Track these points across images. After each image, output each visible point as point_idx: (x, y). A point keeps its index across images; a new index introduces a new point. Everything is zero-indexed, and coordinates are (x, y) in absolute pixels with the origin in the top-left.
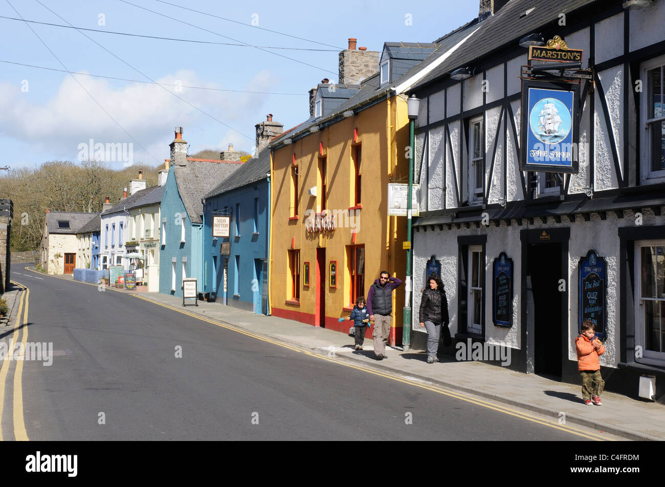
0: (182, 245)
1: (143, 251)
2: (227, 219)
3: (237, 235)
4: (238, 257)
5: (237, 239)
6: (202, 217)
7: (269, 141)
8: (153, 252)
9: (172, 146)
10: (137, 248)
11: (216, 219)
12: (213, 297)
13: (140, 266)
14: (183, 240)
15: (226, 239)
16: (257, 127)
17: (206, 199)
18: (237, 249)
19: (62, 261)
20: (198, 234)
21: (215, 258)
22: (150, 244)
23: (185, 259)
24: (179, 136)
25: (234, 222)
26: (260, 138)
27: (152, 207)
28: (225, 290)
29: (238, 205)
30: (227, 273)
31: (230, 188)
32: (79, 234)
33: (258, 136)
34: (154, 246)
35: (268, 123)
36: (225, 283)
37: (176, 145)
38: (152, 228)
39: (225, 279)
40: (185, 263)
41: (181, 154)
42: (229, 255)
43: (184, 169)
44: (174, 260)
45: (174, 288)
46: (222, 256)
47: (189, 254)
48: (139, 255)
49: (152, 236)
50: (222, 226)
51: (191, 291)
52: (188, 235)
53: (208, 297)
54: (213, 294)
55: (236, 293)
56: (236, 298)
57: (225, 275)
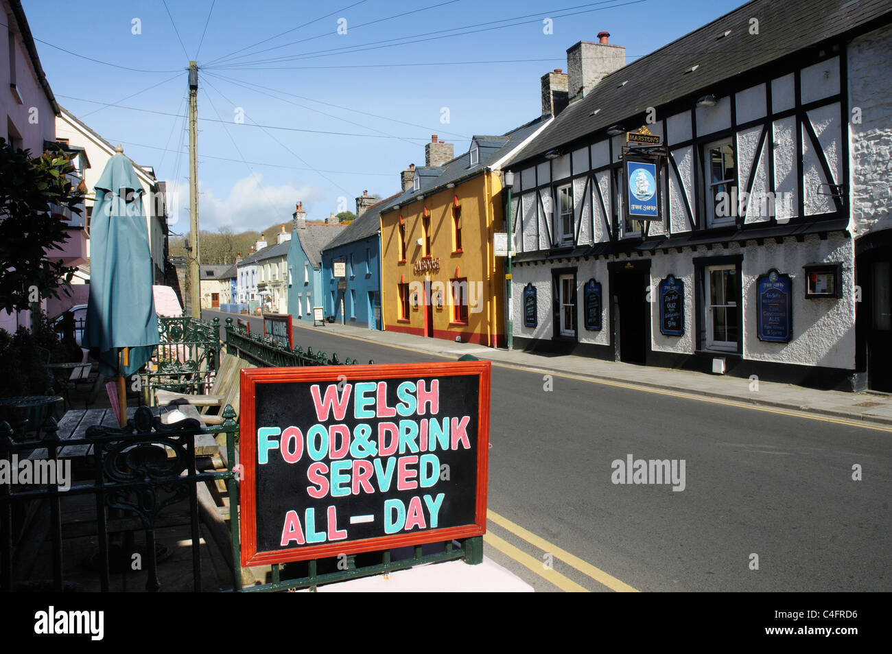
0: (306, 284)
1: (271, 290)
2: (344, 264)
3: (352, 275)
4: (353, 291)
5: (352, 278)
6: (320, 264)
7: (365, 209)
8: (278, 290)
9: (295, 215)
10: (266, 288)
11: (335, 264)
12: (332, 319)
13: (269, 300)
14: (307, 280)
15: (342, 279)
16: (357, 199)
17: (324, 252)
18: (351, 285)
19: (210, 298)
20: (318, 276)
21: (333, 292)
22: (276, 285)
23: (309, 294)
24: (299, 208)
25: (349, 265)
26: (360, 207)
27: (277, 258)
28: (343, 314)
29: (351, 254)
30: (344, 302)
31: (345, 242)
32: (222, 279)
33: (358, 205)
34: (280, 285)
35: (364, 197)
36: (343, 309)
37: (298, 215)
38: (277, 273)
39: (342, 306)
40: (309, 297)
41: (301, 220)
42: (345, 290)
43: (304, 231)
44: (300, 295)
45: (300, 314)
46: (339, 290)
47: (312, 290)
48: (268, 292)
49: (277, 279)
50: (340, 270)
51: (319, 315)
52: (311, 277)
53: (330, 319)
54: (332, 317)
55: (353, 316)
56: (353, 320)
57: (342, 304)
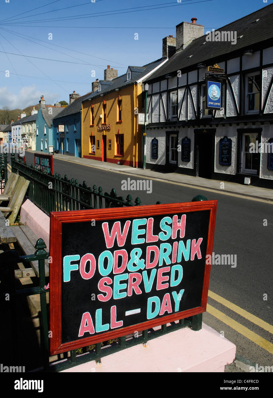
0: (45, 135)
1: (28, 137)
2: (63, 126)
3: (67, 131)
4: (67, 139)
5: (67, 133)
6: (52, 125)
7: (74, 100)
8: (31, 137)
9: (40, 102)
10: (26, 136)
11: (59, 126)
12: (57, 152)
13: (27, 142)
14: (45, 133)
15: (62, 133)
16: (70, 95)
17: (54, 119)
18: (67, 136)
20: (51, 131)
21: (58, 139)
22: (30, 135)
23: (46, 139)
24: (42, 98)
25: (66, 126)
26: (71, 99)
27: (31, 122)
28: (62, 150)
29: (67, 121)
30: (63, 144)
31: (64, 115)
32: (4, 131)
33: (70, 98)
34: (32, 135)
35: (73, 94)
36: (62, 147)
37: (42, 102)
38: (31, 129)
39: (62, 146)
40: (46, 141)
41: (43, 104)
42: (64, 138)
43: (44, 109)
44: (42, 140)
45: (42, 149)
46: (61, 138)
47: (48, 138)
48: (27, 138)
49: (31, 132)
50: (61, 128)
51: (51, 150)
52: (47, 131)
53: (56, 152)
54: (57, 151)
55: (67, 150)
56: (67, 152)
57: (62, 144)
